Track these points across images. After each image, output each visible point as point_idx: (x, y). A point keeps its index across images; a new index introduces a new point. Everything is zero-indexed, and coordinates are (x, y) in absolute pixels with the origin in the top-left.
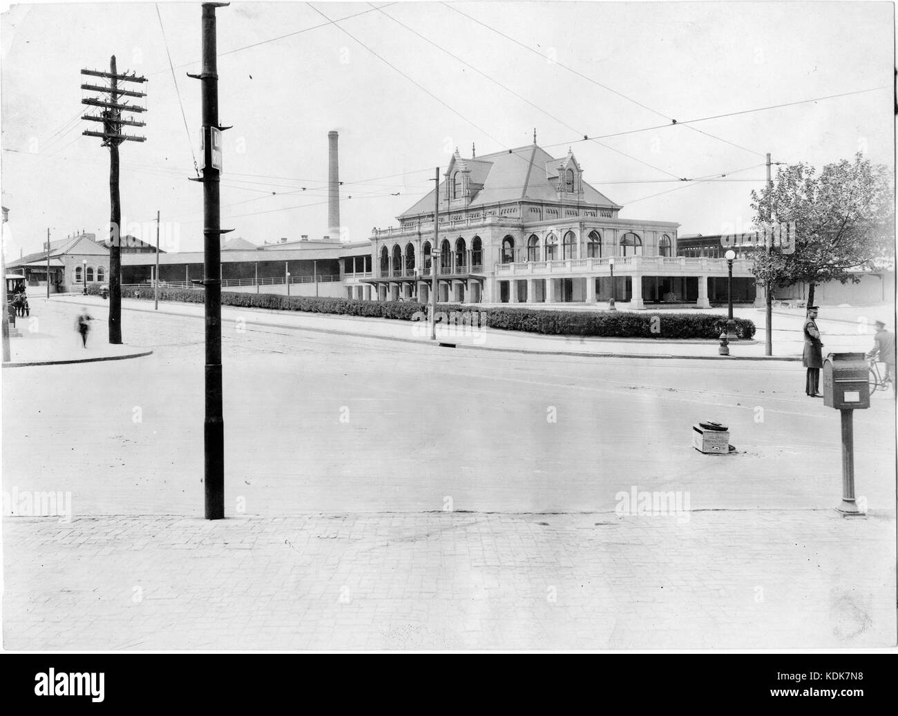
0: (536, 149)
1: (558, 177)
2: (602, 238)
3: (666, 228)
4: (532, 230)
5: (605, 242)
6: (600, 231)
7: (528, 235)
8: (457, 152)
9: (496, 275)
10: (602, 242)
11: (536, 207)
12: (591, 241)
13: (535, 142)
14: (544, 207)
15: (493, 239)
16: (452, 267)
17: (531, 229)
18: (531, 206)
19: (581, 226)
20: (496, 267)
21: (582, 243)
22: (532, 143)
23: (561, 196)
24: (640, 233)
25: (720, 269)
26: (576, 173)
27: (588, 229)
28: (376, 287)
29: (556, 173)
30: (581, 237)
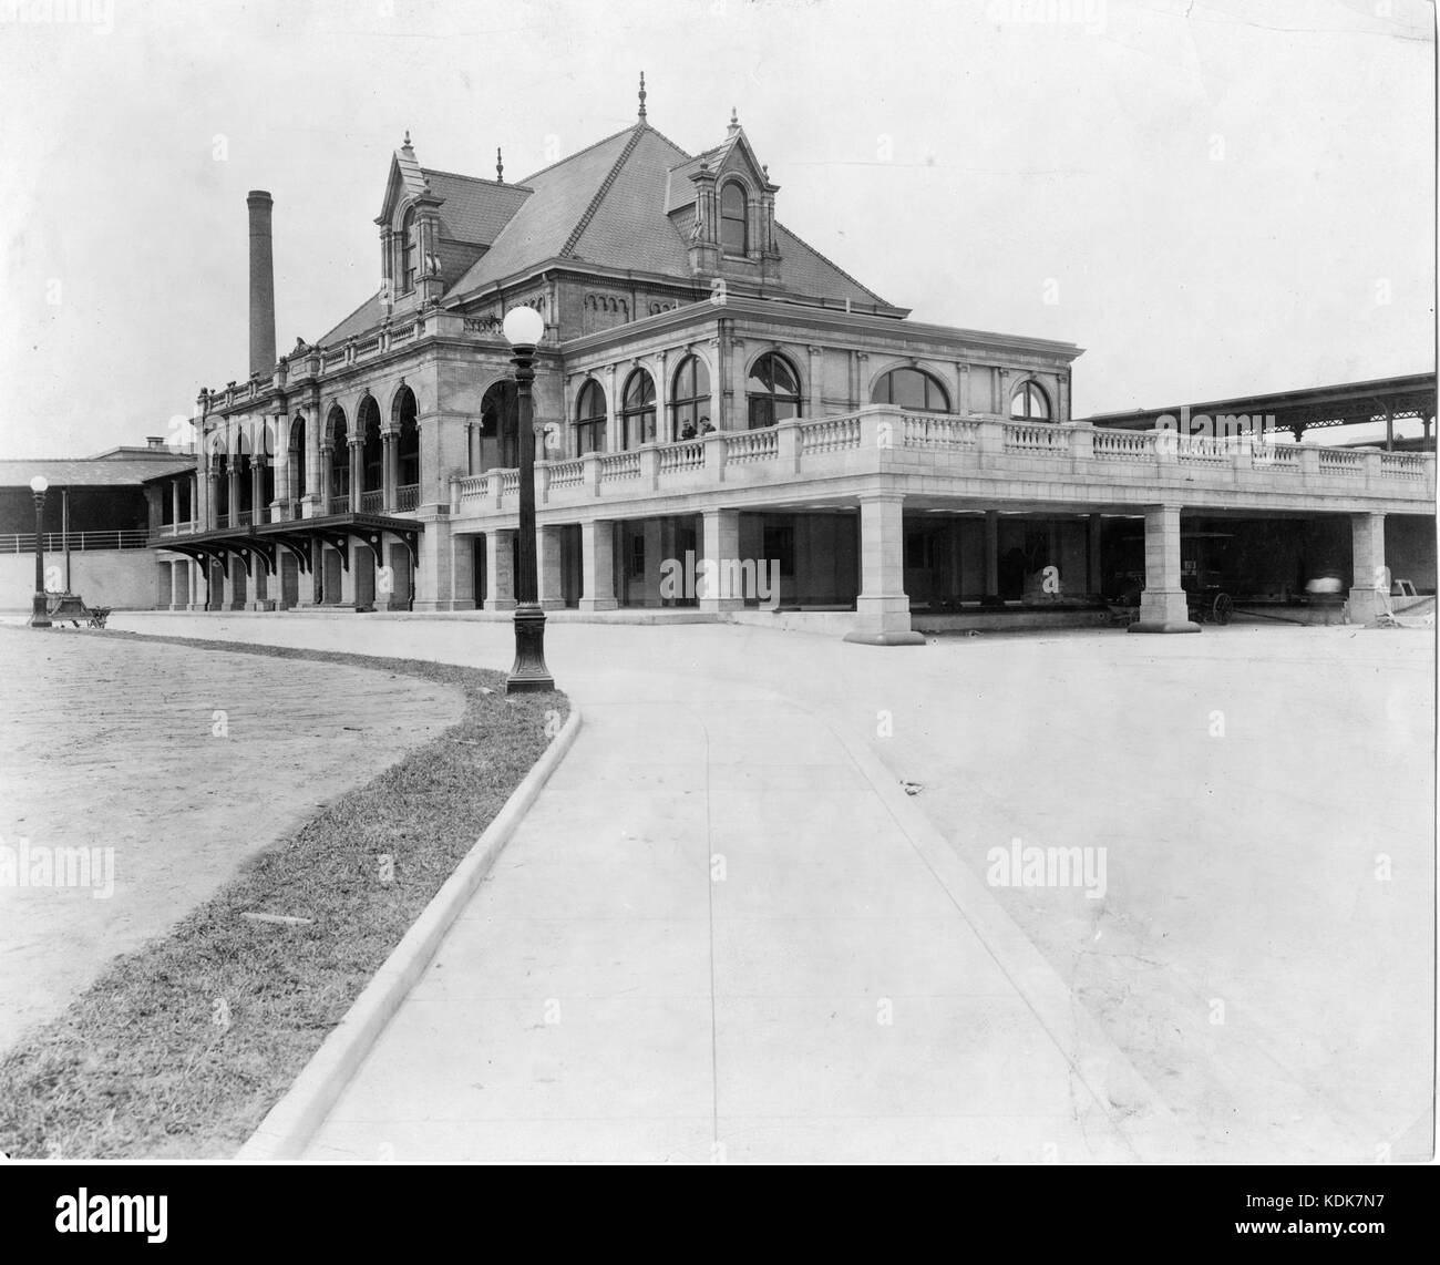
0: (642, 131)
1: (693, 205)
2: (805, 380)
3: (1036, 359)
4: (585, 363)
5: (815, 394)
6: (798, 355)
7: (577, 384)
8: (408, 148)
9: (453, 516)
10: (805, 393)
11: (611, 292)
12: (763, 389)
13: (642, 114)
14: (639, 296)
15: (446, 390)
16: (350, 496)
17: (585, 359)
18: (589, 290)
19: (722, 330)
20: (454, 487)
21: (726, 393)
22: (636, 120)
23: (701, 264)
24: (945, 371)
25: (1228, 477)
26: (754, 194)
27: (750, 346)
28: (204, 564)
29: (691, 194)
30: (721, 368)
